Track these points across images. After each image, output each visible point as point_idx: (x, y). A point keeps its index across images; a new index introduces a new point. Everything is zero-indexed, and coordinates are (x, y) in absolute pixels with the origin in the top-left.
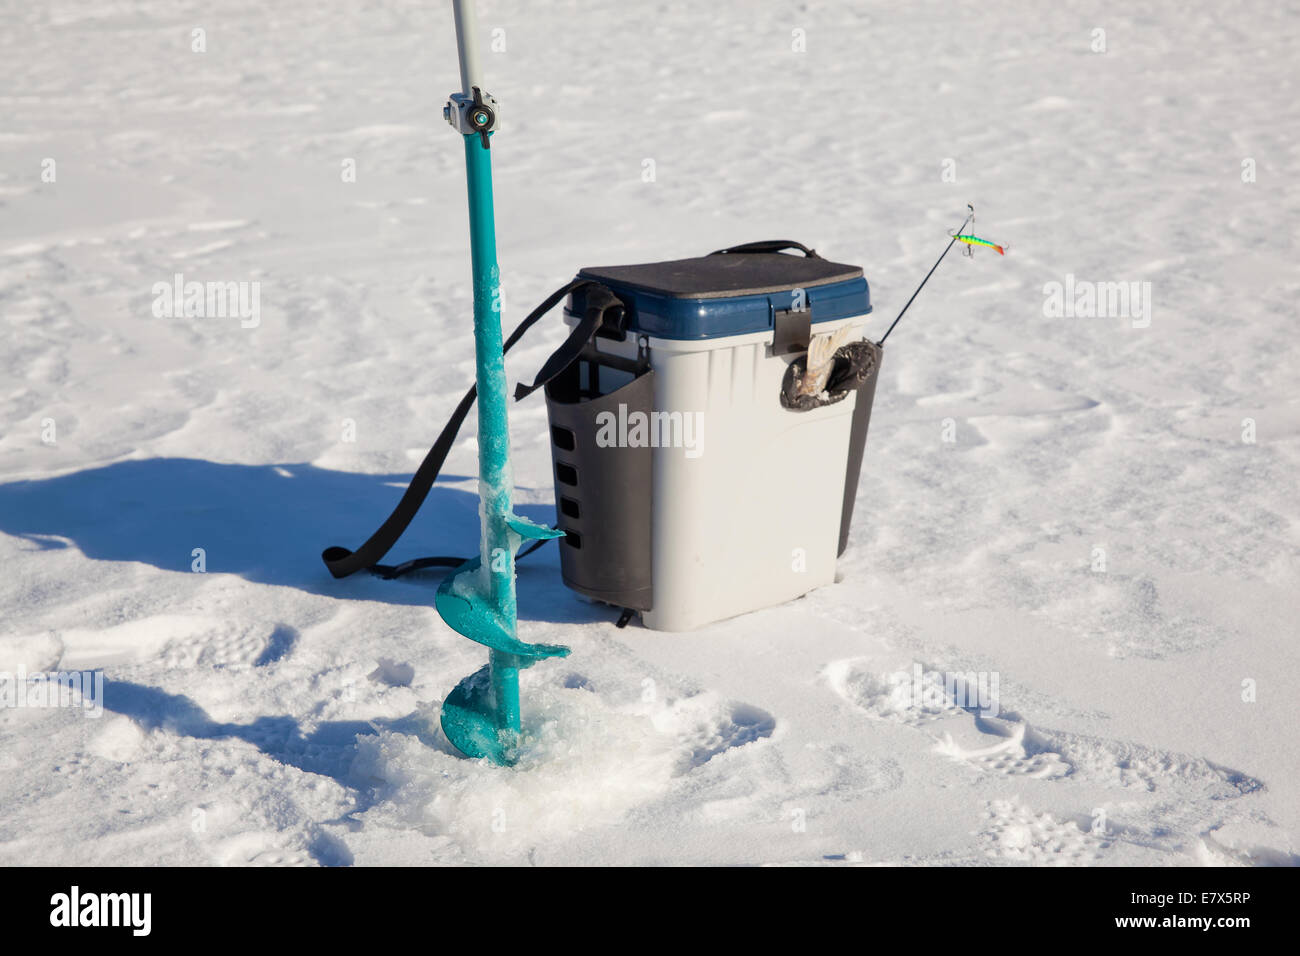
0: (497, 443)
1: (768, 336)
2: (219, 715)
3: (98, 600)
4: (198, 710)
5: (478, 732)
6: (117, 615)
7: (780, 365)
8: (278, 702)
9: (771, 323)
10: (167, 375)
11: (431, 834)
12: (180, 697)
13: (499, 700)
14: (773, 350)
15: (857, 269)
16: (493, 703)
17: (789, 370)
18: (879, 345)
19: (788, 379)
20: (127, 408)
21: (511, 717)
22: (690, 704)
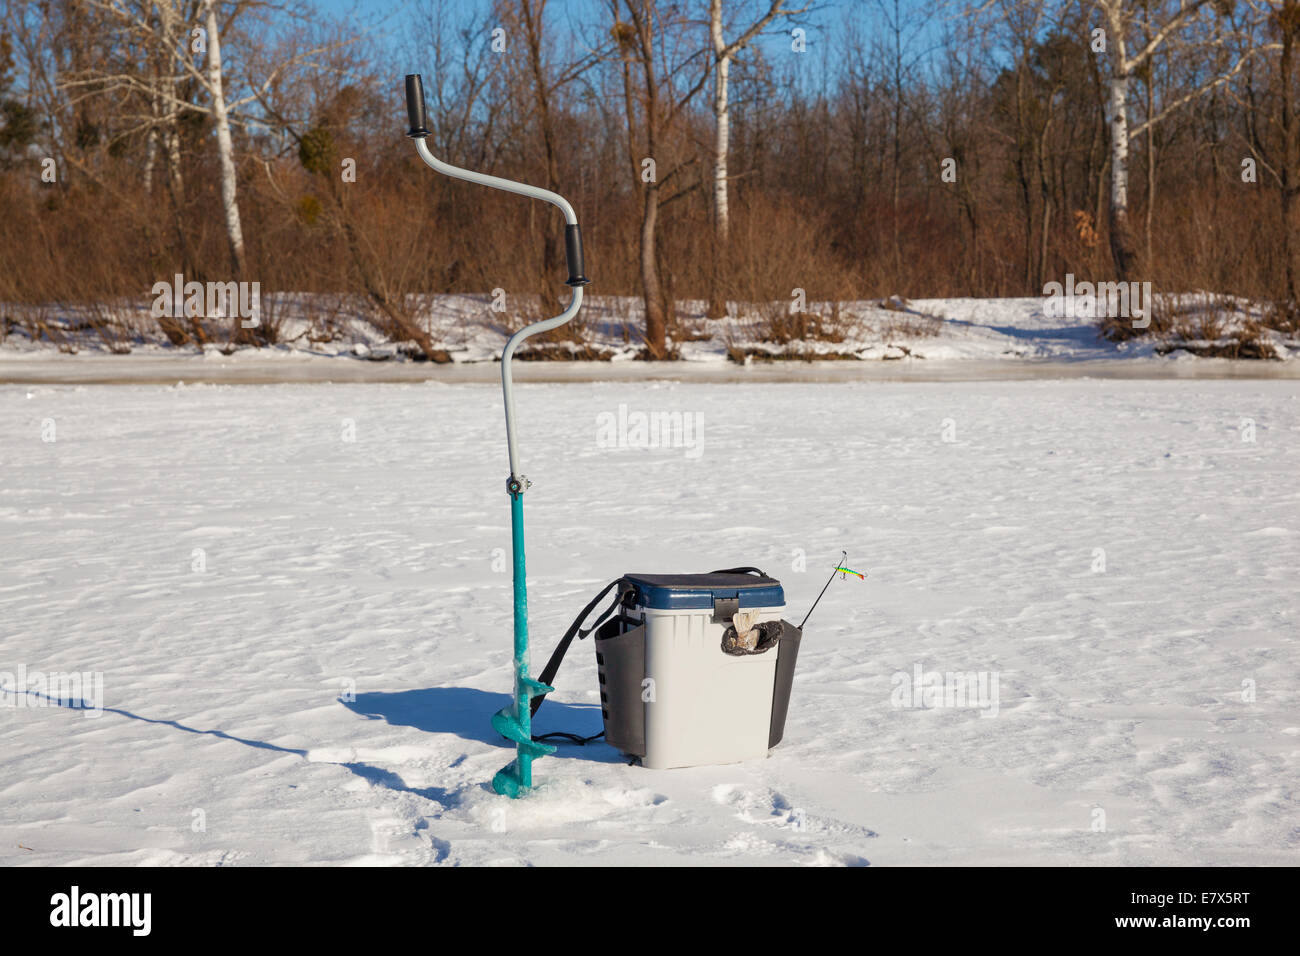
0: (521, 639)
1: (711, 611)
2: (410, 785)
3: (382, 738)
4: (401, 780)
5: (508, 785)
6: (386, 745)
7: (720, 629)
8: (441, 782)
9: (712, 604)
10: (490, 653)
11: (468, 822)
12: (394, 774)
13: (521, 771)
14: (715, 619)
15: (775, 581)
16: (518, 773)
17: (727, 632)
18: (800, 628)
19: (725, 637)
20: (455, 666)
21: (525, 779)
22: (635, 794)
